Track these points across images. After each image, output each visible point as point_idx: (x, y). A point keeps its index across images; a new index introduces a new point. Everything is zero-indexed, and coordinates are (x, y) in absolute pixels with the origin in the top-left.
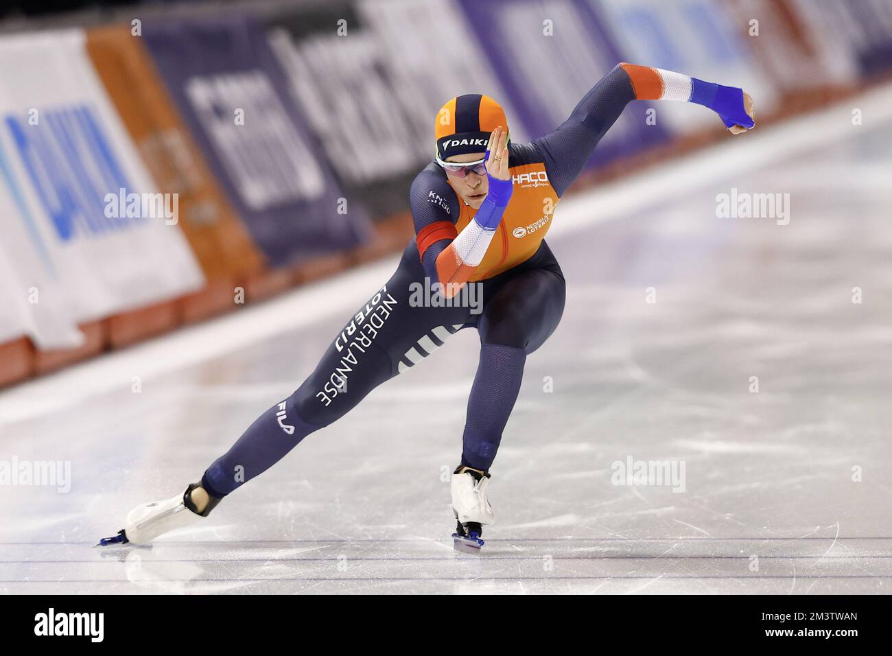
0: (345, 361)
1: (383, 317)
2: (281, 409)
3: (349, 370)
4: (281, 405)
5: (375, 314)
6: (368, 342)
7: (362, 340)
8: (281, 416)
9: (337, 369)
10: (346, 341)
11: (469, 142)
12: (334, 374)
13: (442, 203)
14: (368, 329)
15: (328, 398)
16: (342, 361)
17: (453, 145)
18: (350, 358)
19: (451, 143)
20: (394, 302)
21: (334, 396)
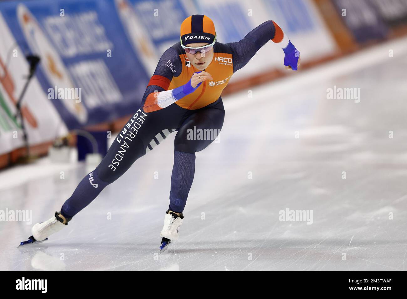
0: (122, 147)
1: (140, 123)
2: (91, 176)
3: (125, 151)
4: (90, 174)
5: (136, 122)
6: (134, 136)
7: (130, 135)
8: (91, 180)
9: (119, 151)
10: (122, 137)
11: (198, 37)
12: (117, 154)
13: (172, 68)
14: (133, 129)
15: (114, 167)
16: (121, 147)
17: (190, 38)
18: (125, 145)
19: (189, 38)
20: (146, 116)
21: (117, 166)
